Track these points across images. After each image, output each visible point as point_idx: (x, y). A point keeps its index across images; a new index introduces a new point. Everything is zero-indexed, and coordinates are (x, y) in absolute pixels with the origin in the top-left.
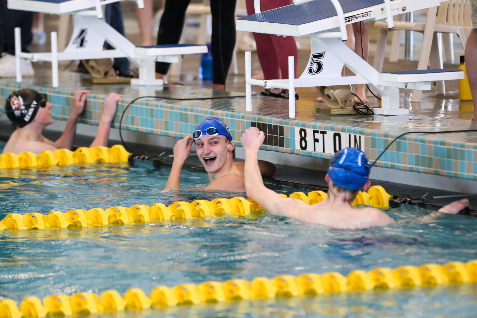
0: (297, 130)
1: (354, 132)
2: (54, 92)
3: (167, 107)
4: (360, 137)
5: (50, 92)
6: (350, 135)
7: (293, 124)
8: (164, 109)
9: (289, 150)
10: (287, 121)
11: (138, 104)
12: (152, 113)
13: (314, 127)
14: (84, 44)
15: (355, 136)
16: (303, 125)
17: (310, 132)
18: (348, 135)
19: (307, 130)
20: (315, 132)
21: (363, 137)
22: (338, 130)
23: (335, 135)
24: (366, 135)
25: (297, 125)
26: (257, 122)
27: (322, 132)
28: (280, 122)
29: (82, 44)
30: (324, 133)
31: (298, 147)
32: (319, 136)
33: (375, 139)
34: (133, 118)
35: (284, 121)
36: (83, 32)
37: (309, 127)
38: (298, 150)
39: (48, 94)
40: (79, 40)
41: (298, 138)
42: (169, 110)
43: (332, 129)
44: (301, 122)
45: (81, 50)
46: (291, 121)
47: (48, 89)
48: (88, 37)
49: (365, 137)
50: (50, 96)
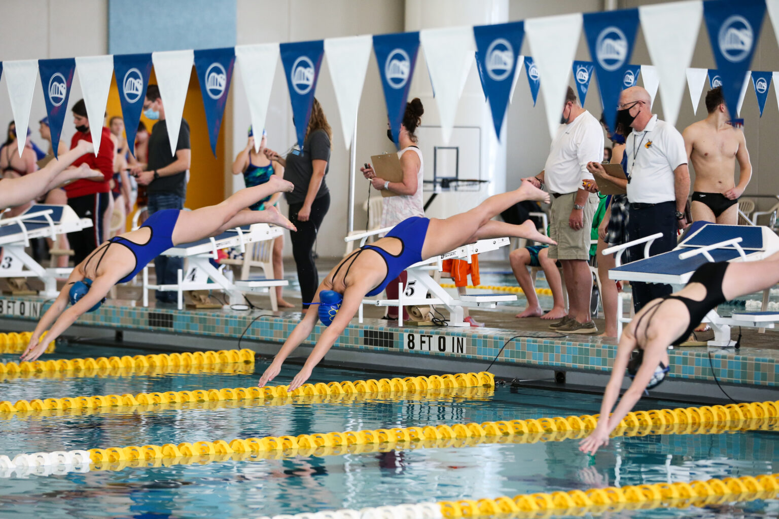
0: (406, 335)
1: (458, 335)
2: (179, 313)
3: (285, 321)
4: (462, 339)
5: (175, 313)
6: (453, 338)
7: (402, 331)
8: (283, 323)
9: (398, 349)
10: (397, 329)
11: (262, 320)
12: (272, 326)
13: (421, 332)
14: (195, 279)
15: (458, 339)
16: (411, 331)
17: (417, 337)
18: (451, 337)
19: (415, 335)
20: (422, 336)
21: (465, 339)
22: (443, 334)
23: (440, 338)
24: (468, 337)
25: (406, 331)
26: (369, 330)
27: (427, 336)
28: (390, 330)
29: (193, 279)
30: (430, 337)
31: (406, 347)
32: (425, 339)
33: (475, 340)
34: (253, 330)
35: (394, 329)
36: (194, 270)
37: (417, 332)
38: (406, 350)
39: (174, 314)
40: (191, 276)
41: (406, 340)
42: (288, 323)
43: (437, 333)
44: (409, 329)
45: (193, 283)
46: (400, 329)
47: (174, 311)
48: (197, 273)
49: (467, 339)
50: (176, 316)
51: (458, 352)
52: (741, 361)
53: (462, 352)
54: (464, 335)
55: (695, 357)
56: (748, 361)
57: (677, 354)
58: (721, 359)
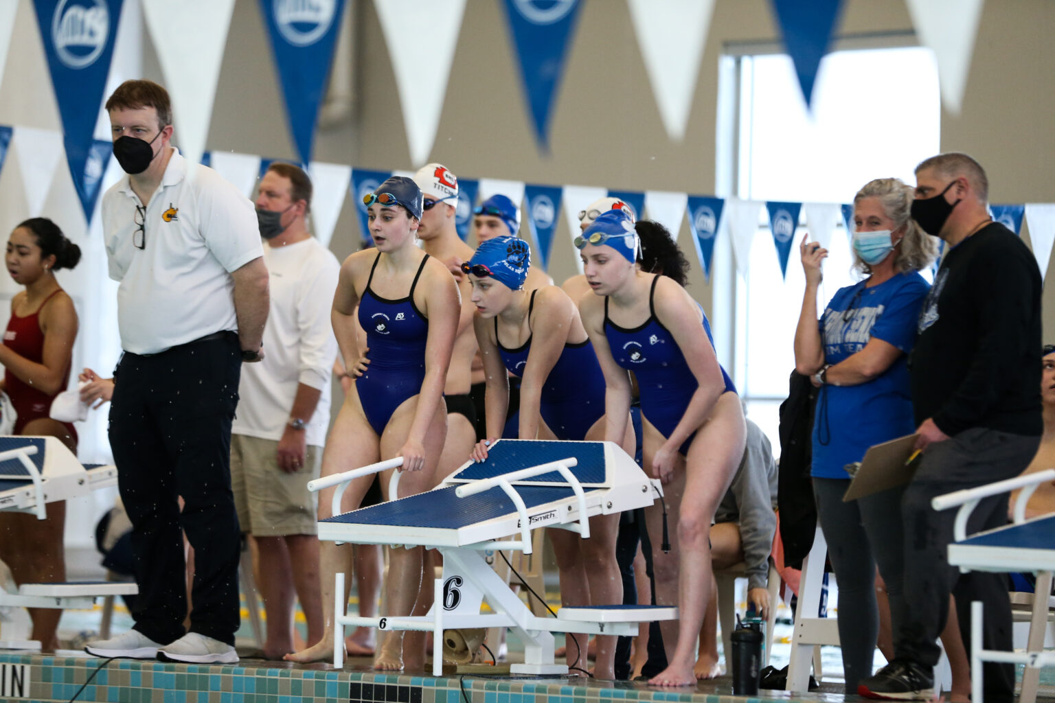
1: (14, 660)
4: (22, 667)
6: (4, 667)
21: (27, 668)
24: (34, 663)
33: (50, 669)
49: (32, 668)
51: (13, 694)
52: (573, 696)
53: (21, 694)
54: (26, 661)
55: (484, 691)
56: (586, 697)
57: (450, 686)
58: (535, 694)
